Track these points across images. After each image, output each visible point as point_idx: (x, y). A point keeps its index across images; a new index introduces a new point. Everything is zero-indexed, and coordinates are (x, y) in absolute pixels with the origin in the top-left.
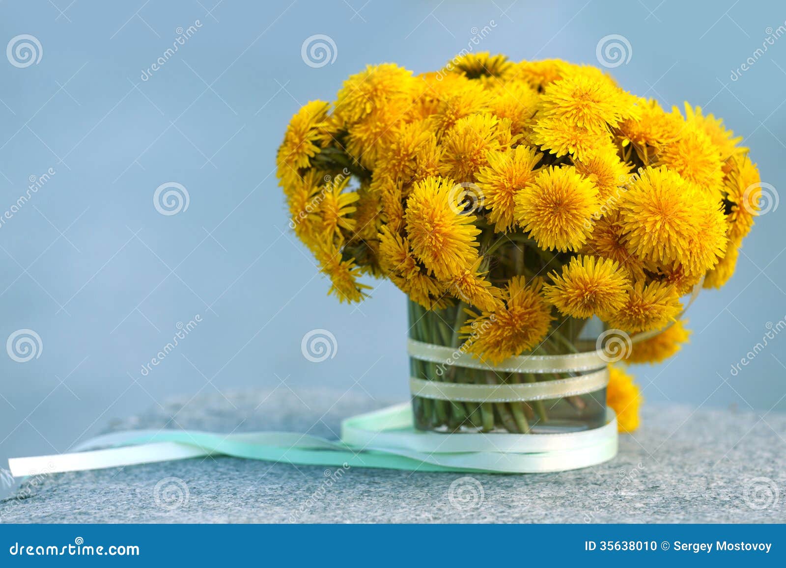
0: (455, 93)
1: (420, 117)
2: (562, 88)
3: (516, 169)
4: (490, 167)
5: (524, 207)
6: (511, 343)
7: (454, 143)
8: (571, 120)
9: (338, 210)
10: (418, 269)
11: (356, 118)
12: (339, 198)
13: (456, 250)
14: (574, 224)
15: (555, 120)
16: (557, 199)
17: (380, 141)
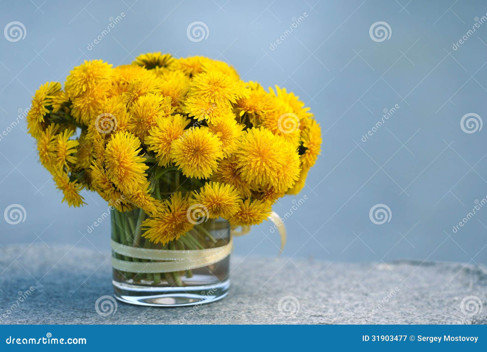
0: (139, 80)
1: (117, 93)
2: (202, 79)
3: (173, 129)
4: (158, 127)
5: (176, 151)
6: (173, 232)
7: (137, 112)
8: (207, 98)
9: (66, 151)
10: (114, 189)
11: (77, 94)
12: (66, 144)
13: (133, 178)
14: (205, 162)
15: (198, 98)
16: (196, 147)
17: (91, 109)
